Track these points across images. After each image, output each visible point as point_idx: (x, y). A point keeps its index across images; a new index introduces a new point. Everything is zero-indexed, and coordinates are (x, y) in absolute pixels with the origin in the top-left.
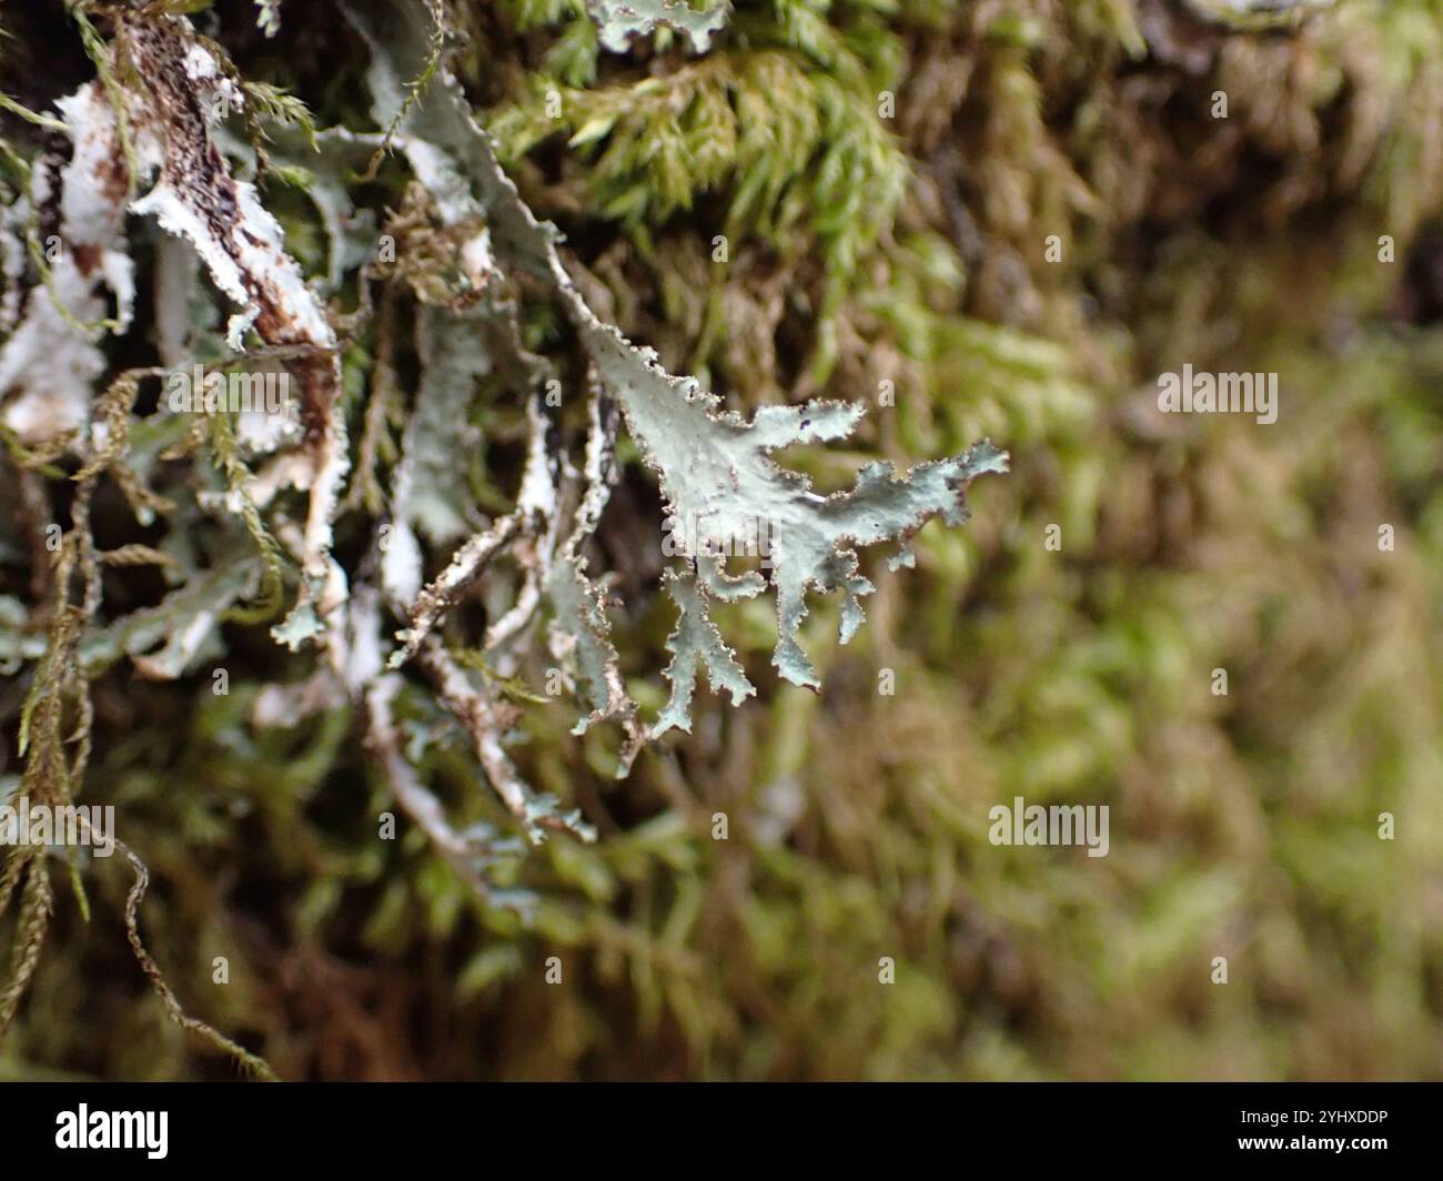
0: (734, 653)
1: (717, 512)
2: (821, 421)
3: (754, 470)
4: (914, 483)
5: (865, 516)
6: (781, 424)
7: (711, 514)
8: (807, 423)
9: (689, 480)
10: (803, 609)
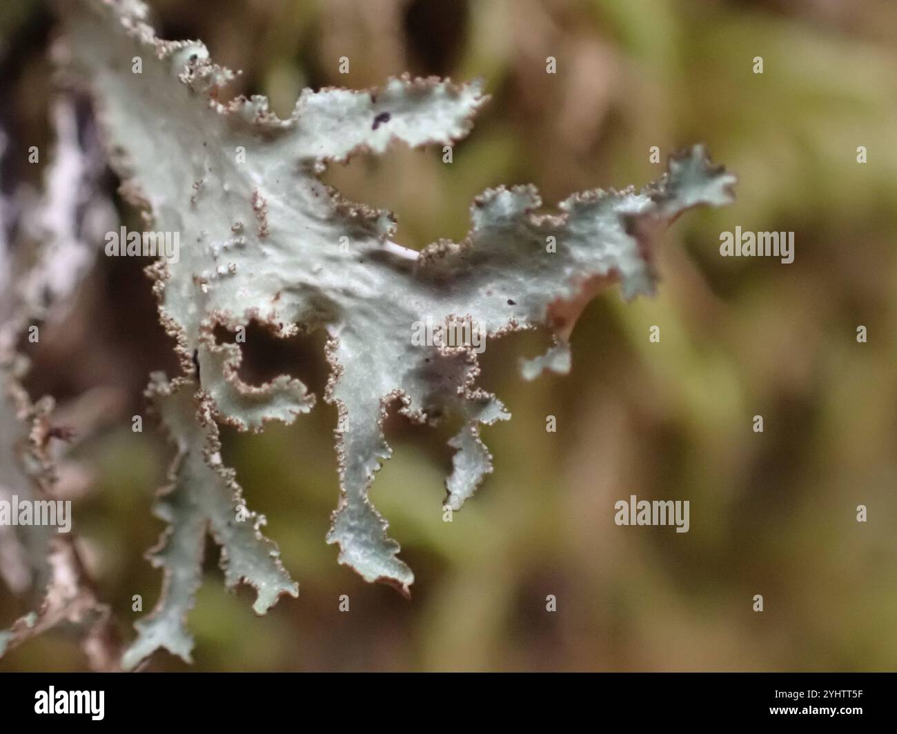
0: (264, 522)
1: (231, 273)
2: (406, 116)
3: (295, 202)
4: (573, 228)
5: (490, 286)
6: (340, 120)
7: (222, 277)
8: (383, 118)
9: (189, 220)
10: (383, 448)
